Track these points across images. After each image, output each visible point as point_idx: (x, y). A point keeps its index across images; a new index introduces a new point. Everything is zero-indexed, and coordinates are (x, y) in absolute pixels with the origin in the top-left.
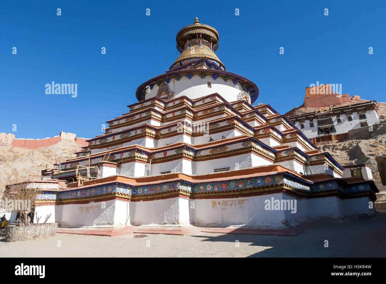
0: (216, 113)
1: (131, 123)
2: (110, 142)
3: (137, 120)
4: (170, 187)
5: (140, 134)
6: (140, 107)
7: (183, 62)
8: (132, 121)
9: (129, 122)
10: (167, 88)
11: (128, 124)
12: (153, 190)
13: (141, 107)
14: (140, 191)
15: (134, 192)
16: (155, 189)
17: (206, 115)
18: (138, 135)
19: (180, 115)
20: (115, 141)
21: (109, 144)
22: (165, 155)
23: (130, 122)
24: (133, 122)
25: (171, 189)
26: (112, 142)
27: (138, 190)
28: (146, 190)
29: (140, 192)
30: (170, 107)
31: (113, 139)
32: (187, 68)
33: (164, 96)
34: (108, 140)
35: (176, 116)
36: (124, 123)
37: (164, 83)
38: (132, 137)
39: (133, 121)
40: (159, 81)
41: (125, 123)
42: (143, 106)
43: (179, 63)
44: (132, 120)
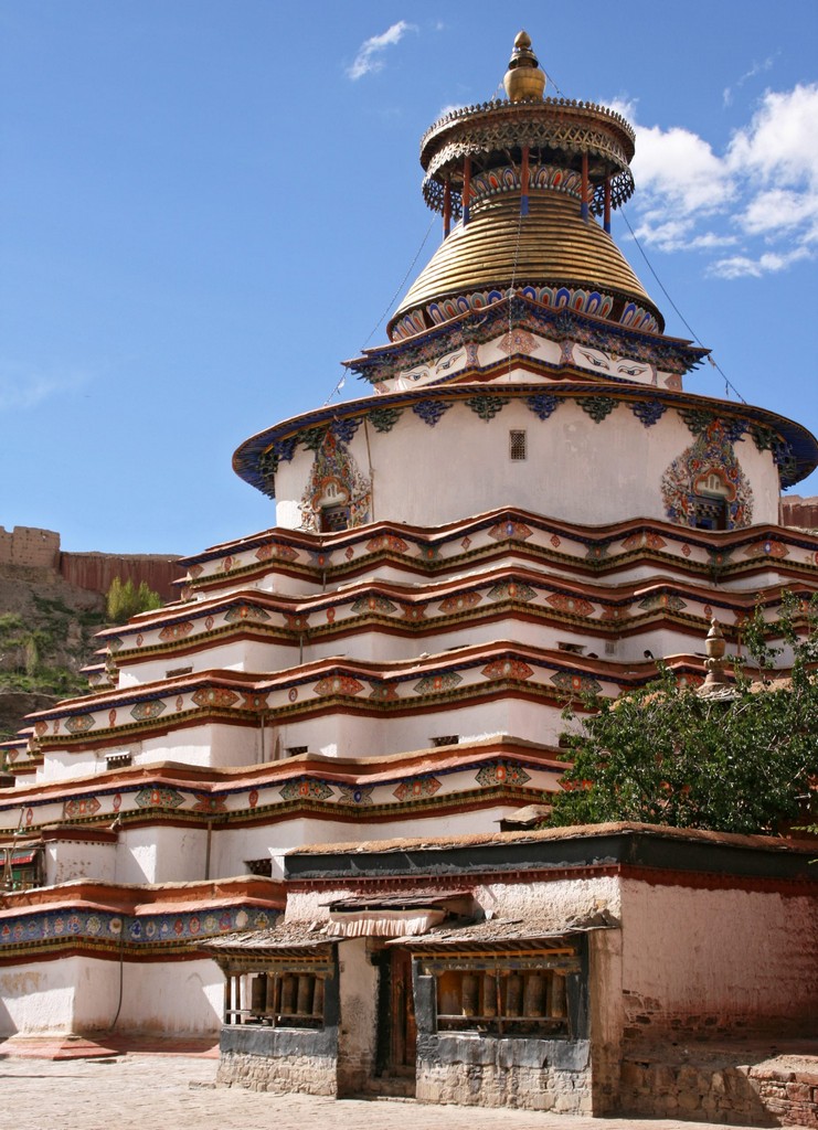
0: (485, 614)
1: (179, 648)
2: (103, 731)
3: (196, 637)
4: (221, 925)
5: (191, 711)
6: (219, 572)
7: (435, 312)
8: (181, 642)
9: (171, 645)
10: (345, 463)
11: (170, 650)
12: (182, 929)
13: (223, 570)
14: (151, 931)
15: (137, 933)
16: (185, 928)
17: (451, 617)
18: (185, 713)
19: (352, 620)
20: (117, 729)
21: (99, 737)
22: (253, 804)
23: (176, 644)
24: (185, 646)
25: (224, 929)
26: (106, 731)
27: (147, 929)
28: (165, 928)
29: (150, 935)
30: (337, 568)
31: (112, 723)
32: (448, 338)
33: (334, 496)
34: (94, 722)
35: (340, 623)
36: (156, 647)
37: (331, 441)
38: (168, 718)
39: (186, 641)
40: (312, 430)
41: (161, 647)
42: (231, 569)
43: (420, 314)
44: (182, 637)
